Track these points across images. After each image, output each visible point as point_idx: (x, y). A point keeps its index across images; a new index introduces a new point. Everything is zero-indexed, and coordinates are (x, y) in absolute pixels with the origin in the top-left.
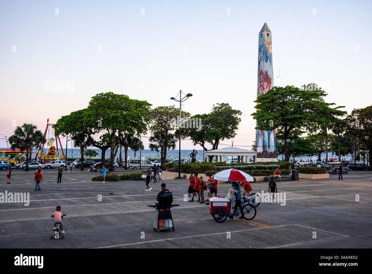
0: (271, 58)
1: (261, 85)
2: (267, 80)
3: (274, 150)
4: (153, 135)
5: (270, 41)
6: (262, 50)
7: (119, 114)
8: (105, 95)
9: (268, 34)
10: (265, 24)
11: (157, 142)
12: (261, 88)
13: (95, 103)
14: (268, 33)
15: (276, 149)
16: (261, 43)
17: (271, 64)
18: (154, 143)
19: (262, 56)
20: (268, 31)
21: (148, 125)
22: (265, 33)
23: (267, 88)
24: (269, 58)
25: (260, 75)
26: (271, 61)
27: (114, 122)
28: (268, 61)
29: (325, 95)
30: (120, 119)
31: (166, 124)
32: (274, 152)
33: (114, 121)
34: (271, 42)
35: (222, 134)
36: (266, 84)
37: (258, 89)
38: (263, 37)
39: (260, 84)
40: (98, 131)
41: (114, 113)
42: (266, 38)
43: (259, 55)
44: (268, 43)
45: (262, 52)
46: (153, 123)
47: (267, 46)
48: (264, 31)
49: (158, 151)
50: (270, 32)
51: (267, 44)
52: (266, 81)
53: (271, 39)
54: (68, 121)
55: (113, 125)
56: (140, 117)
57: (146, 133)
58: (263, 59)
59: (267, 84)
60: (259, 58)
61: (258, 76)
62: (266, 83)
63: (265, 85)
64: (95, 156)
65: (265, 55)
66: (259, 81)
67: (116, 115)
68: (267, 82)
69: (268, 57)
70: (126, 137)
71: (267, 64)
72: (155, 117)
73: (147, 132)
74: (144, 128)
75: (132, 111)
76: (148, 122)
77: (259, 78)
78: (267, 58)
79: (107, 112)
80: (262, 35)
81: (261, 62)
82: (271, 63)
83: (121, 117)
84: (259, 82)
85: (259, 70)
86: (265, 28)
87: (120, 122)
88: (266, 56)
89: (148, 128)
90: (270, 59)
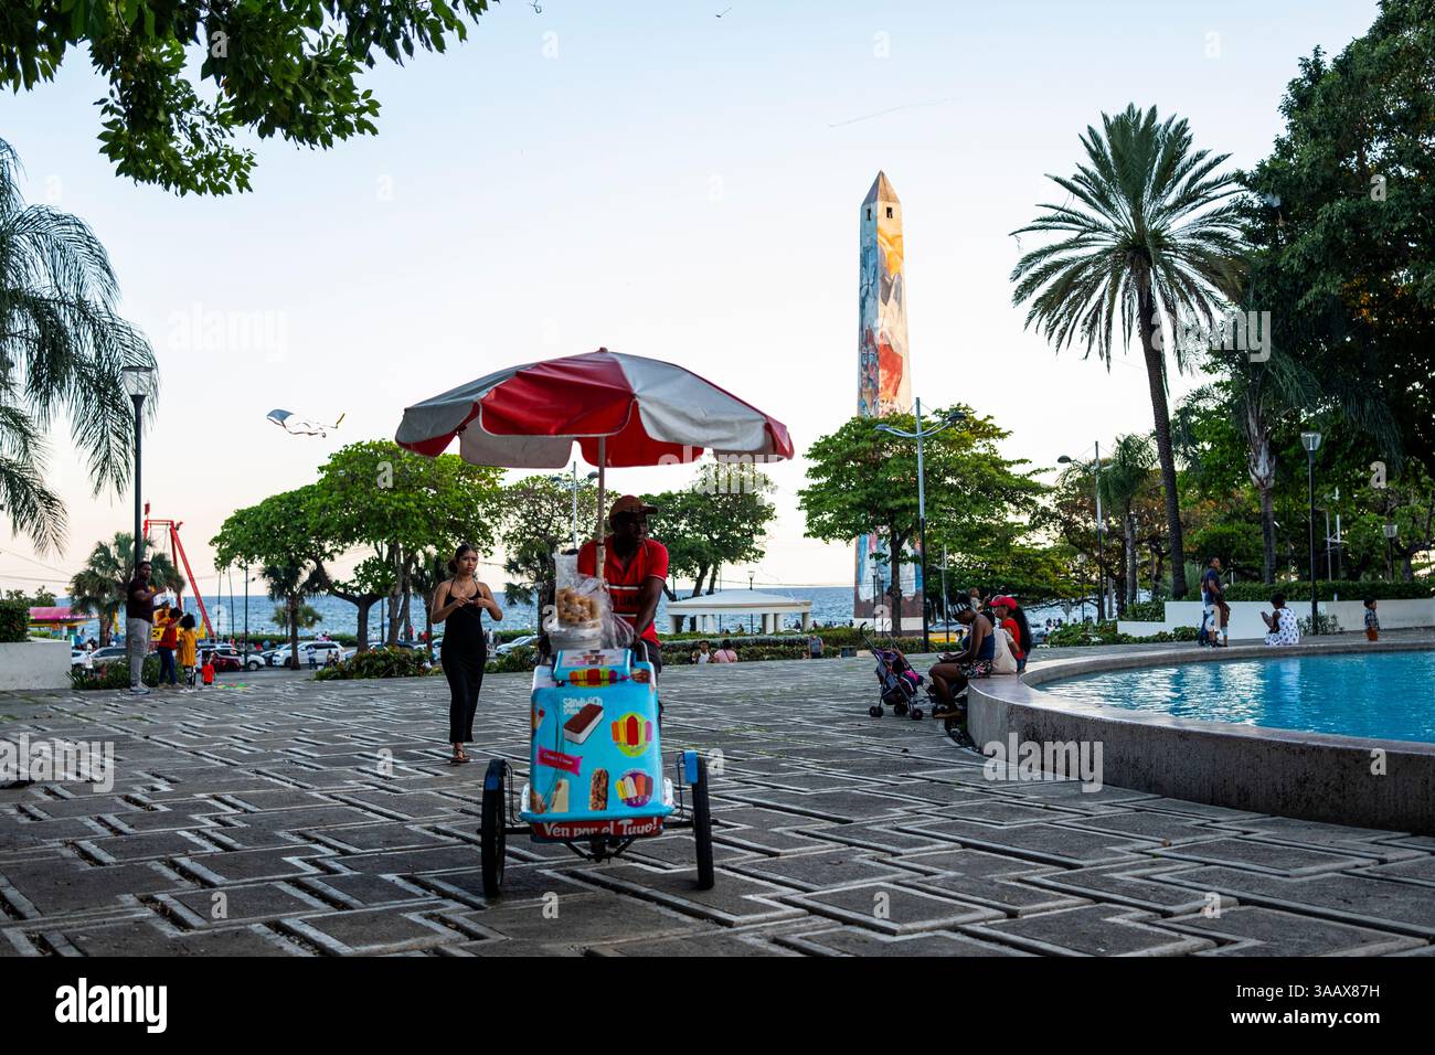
0: (899, 289)
1: (869, 379)
2: (888, 363)
3: (914, 591)
4: (513, 557)
5: (897, 233)
6: (871, 263)
7: (412, 504)
8: (367, 447)
9: (889, 210)
10: (881, 174)
11: (525, 576)
12: (870, 388)
13: (342, 473)
14: (890, 205)
15: (921, 588)
16: (868, 239)
17: (900, 310)
18: (517, 580)
19: (871, 282)
20: (888, 200)
21: (495, 529)
22: (880, 208)
23: (887, 387)
24: (893, 290)
25: (867, 346)
26: (899, 300)
27: (397, 528)
28: (891, 300)
29: (1002, 436)
30: (415, 519)
31: (549, 527)
32: (914, 598)
33: (399, 524)
34: (901, 236)
35: (716, 552)
36: (883, 375)
37: (861, 393)
38: (873, 220)
39: (865, 373)
40: (340, 548)
41: (399, 500)
42: (882, 221)
43: (861, 279)
44: (888, 241)
45: (871, 270)
46: (511, 522)
47: (888, 249)
48: (876, 199)
49: (529, 603)
50: (896, 200)
51: (885, 241)
52: (885, 366)
53: (899, 225)
54: (258, 525)
55: (395, 536)
56: (472, 508)
57: (491, 553)
58: (874, 293)
59: (887, 376)
60: (861, 289)
61: (861, 349)
62: (886, 372)
63: (881, 379)
64: (311, 624)
65: (879, 281)
66: (863, 365)
67: (404, 508)
68: (889, 370)
69: (890, 288)
70: (427, 564)
71: (887, 308)
72: (516, 504)
73: (492, 548)
74: (485, 538)
75: (451, 493)
76: (497, 520)
77: (864, 356)
78: (888, 288)
79: (379, 498)
80: (869, 211)
81: (869, 303)
82: (900, 303)
83: (418, 511)
84: (864, 367)
85: (862, 328)
86: (878, 189)
87: (416, 527)
88: (883, 281)
89: (497, 538)
90: (896, 292)
